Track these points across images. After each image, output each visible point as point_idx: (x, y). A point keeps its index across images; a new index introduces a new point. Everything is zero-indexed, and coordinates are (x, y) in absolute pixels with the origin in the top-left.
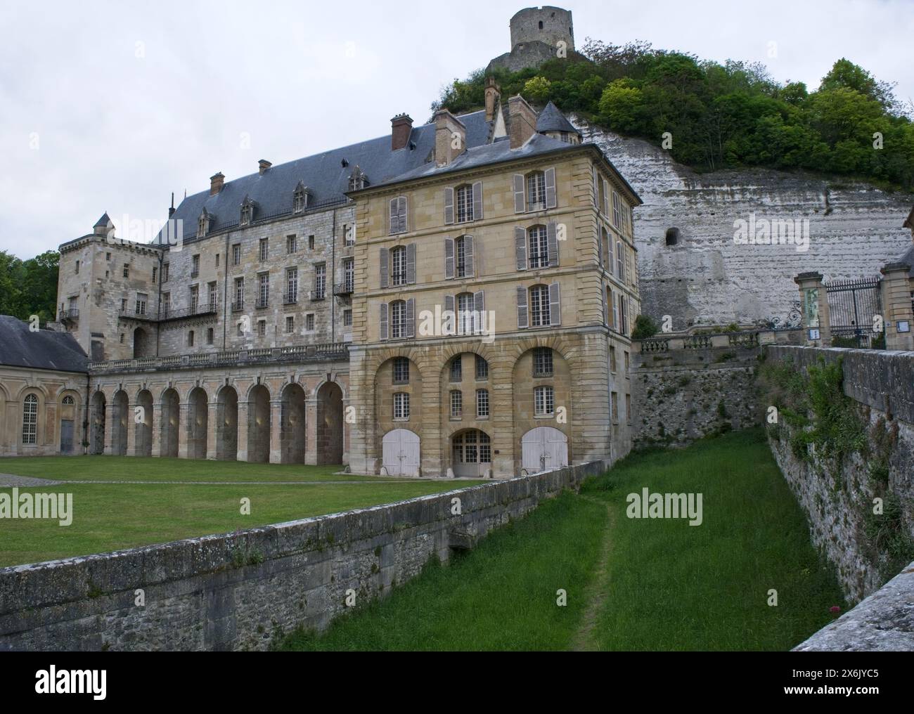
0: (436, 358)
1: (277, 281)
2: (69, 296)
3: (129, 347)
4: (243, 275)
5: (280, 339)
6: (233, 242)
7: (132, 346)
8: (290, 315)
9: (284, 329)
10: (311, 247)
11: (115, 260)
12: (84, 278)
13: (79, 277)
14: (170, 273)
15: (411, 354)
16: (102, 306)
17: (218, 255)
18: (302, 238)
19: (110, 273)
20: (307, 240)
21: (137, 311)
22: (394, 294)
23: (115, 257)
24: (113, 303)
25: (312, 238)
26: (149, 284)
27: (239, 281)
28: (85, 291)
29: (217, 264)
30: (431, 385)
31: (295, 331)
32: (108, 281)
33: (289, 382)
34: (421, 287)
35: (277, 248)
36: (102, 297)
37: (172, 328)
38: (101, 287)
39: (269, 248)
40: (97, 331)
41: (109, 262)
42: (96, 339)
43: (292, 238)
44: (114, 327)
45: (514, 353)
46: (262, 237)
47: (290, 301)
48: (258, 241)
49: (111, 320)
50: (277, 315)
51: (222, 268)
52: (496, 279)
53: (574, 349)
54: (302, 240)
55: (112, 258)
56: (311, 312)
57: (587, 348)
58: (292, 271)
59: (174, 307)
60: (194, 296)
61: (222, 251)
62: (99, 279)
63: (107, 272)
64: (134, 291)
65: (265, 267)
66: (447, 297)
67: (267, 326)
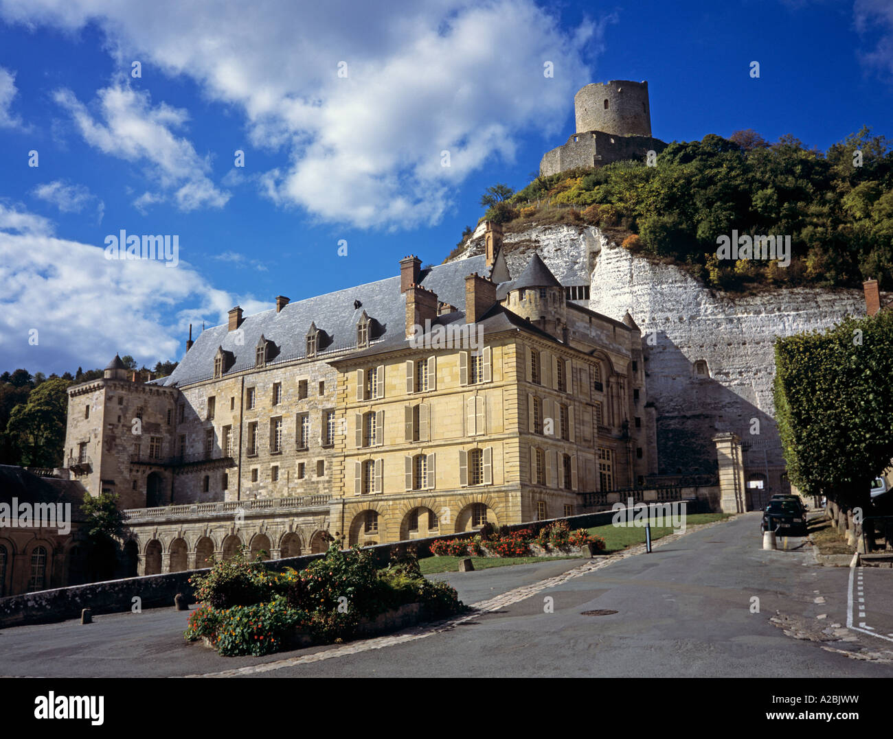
0: (397, 512)
1: (288, 428)
2: (79, 442)
3: (141, 493)
4: (257, 419)
5: (291, 485)
6: (247, 385)
7: (145, 492)
8: (301, 461)
9: (296, 475)
10: (322, 393)
11: (127, 404)
12: (95, 423)
13: (89, 422)
14: (186, 415)
15: (379, 506)
16: (114, 452)
17: (233, 399)
18: (313, 384)
19: (122, 417)
20: (318, 386)
21: (151, 456)
22: (365, 454)
23: (128, 400)
24: (125, 449)
25: (322, 384)
26: (164, 427)
27: (253, 426)
28: (96, 437)
29: (232, 408)
30: (393, 535)
31: (306, 477)
32: (120, 426)
33: (288, 531)
34: (388, 449)
35: (289, 391)
36: (114, 443)
37: (187, 473)
38: (113, 432)
39: (282, 392)
40: (108, 477)
41: (122, 407)
42: (107, 487)
43: (304, 385)
44: (127, 474)
45: (456, 508)
46: (276, 382)
47: (302, 446)
48: (272, 385)
49: (122, 467)
50: (289, 462)
51: (237, 411)
52: (443, 443)
53: (501, 505)
54: (313, 387)
55: (125, 403)
56: (321, 459)
57: (510, 504)
58: (302, 418)
59: (189, 451)
60: (209, 439)
61: (237, 394)
62: (110, 425)
63: (119, 417)
64: (147, 435)
65: (278, 412)
66: (406, 458)
67: (280, 472)
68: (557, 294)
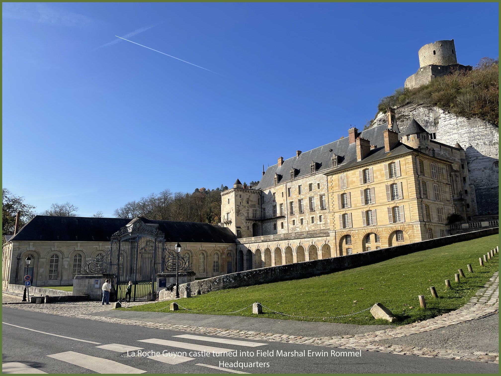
0: (360, 235)
1: (306, 203)
2: (227, 213)
3: (251, 231)
4: (293, 200)
5: (309, 226)
6: (288, 187)
7: (252, 231)
8: (313, 216)
9: (311, 222)
10: (319, 188)
11: (243, 197)
12: (232, 205)
13: (229, 205)
14: (265, 200)
15: (351, 233)
16: (239, 216)
17: (283, 193)
18: (315, 184)
19: (241, 202)
20: (317, 185)
21: (253, 217)
22: (343, 211)
23: (243, 196)
24: (243, 214)
25: (318, 184)
26: (257, 205)
27: (291, 203)
28: (233, 211)
29: (283, 196)
30: (359, 245)
31: (315, 222)
32: (241, 206)
33: (311, 245)
34: (353, 209)
35: (305, 189)
36: (239, 212)
37: (267, 223)
38: (239, 208)
39: (302, 189)
40: (238, 226)
41: (241, 198)
42: (238, 229)
43: (310, 185)
44: (245, 224)
45: (388, 233)
46: (299, 185)
47: (312, 209)
48: (298, 186)
49: (243, 221)
50: (307, 216)
51: (285, 198)
52: (379, 205)
53: (410, 231)
54: (315, 187)
55: (242, 197)
56: (320, 215)
57: (415, 231)
58: (310, 199)
59: (267, 214)
60: (275, 209)
61: (284, 191)
62: (237, 205)
63: (240, 202)
64: (251, 209)
65: (301, 197)
66: (362, 212)
67: (304, 221)
68: (426, 135)
